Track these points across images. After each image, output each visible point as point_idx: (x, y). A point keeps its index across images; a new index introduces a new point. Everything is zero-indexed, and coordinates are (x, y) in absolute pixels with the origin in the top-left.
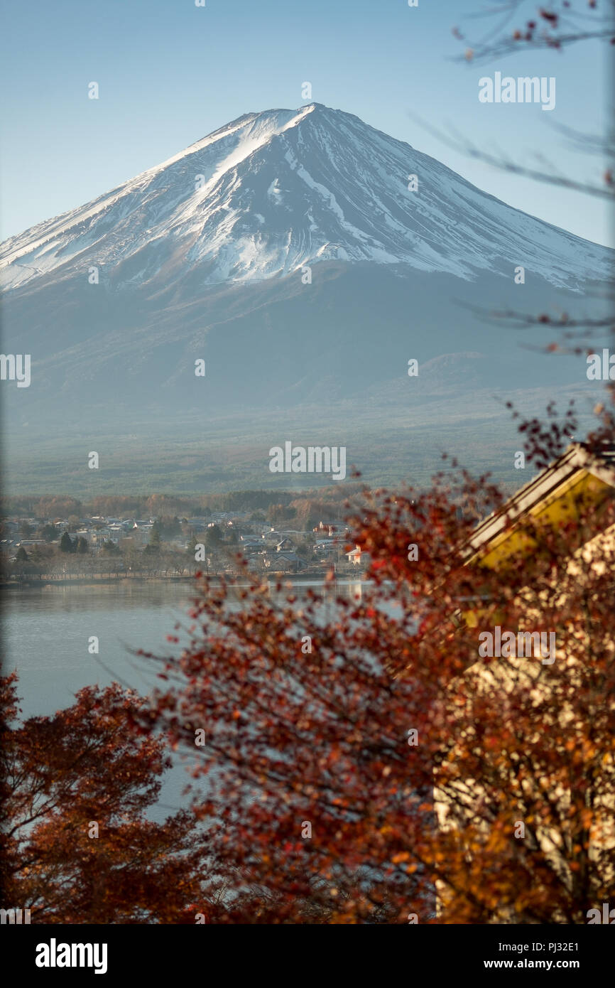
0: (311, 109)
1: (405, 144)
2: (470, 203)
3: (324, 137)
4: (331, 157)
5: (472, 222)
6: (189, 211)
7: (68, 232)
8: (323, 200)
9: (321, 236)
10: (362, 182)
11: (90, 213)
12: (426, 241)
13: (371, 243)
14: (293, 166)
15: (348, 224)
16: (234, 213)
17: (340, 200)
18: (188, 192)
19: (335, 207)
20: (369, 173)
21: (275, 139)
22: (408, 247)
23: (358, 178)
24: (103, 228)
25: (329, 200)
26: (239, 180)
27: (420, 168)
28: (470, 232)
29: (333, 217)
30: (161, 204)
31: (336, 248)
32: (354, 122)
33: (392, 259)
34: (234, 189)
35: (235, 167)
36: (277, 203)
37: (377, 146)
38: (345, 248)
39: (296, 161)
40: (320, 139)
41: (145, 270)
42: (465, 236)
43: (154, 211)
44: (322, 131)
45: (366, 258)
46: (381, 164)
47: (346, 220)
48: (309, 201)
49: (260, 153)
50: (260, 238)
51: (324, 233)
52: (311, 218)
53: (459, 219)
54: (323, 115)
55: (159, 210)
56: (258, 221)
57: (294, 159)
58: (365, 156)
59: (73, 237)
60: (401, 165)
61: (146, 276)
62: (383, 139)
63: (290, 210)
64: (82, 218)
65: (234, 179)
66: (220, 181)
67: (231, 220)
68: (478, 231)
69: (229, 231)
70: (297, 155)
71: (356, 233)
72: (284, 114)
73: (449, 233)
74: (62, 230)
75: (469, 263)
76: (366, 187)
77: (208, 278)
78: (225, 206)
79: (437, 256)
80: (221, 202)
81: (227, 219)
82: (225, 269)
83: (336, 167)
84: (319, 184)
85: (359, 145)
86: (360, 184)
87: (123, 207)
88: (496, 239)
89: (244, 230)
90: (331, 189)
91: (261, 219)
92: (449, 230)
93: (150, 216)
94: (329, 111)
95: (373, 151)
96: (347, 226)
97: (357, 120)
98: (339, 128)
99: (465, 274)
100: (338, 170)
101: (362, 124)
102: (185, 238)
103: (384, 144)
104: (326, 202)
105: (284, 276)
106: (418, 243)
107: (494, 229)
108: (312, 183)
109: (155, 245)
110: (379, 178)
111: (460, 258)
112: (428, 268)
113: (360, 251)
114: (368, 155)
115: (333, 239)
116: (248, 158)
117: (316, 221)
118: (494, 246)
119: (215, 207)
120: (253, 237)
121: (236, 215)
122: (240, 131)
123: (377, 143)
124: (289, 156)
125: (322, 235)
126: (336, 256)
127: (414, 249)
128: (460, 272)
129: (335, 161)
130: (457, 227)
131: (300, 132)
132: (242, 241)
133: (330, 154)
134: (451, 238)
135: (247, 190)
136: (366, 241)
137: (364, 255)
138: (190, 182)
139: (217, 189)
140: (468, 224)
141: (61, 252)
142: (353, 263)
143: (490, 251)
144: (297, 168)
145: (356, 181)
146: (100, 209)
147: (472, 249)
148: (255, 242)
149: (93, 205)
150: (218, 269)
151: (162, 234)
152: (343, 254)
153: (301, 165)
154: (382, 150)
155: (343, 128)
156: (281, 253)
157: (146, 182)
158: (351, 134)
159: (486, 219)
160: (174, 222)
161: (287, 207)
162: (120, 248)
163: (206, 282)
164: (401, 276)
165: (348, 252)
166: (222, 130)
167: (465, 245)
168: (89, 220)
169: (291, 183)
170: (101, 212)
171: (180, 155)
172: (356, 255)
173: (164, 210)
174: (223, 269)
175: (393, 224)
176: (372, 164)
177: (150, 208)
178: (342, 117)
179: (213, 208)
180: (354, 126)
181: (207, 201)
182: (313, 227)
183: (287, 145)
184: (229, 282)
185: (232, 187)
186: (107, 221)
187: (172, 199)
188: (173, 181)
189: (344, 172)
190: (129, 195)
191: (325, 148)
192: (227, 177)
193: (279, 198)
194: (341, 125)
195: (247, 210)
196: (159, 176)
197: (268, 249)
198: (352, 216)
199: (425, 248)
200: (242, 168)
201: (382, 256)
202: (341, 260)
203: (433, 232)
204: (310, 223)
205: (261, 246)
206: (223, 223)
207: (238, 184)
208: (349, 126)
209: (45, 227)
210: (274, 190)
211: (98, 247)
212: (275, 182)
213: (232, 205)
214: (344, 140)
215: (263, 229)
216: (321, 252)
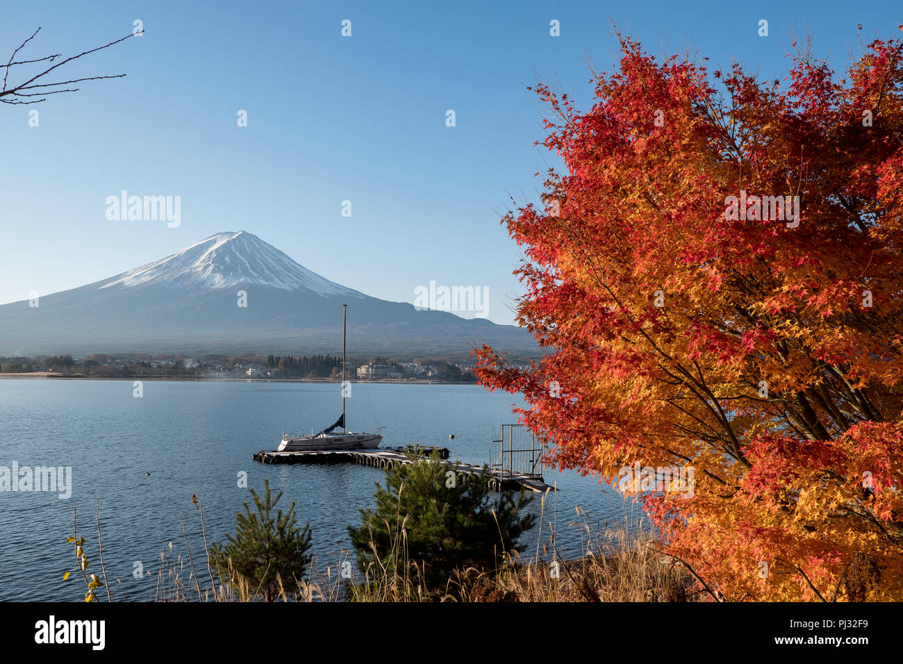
0: (241, 232)
1: (272, 246)
3: (245, 242)
4: (247, 248)
6: (198, 264)
7: (154, 268)
10: (257, 257)
11: (163, 262)
12: (278, 278)
13: (259, 278)
14: (234, 251)
17: (250, 263)
18: (197, 257)
19: (247, 264)
20: (260, 255)
21: (228, 241)
22: (272, 280)
24: (167, 267)
26: (215, 254)
27: (277, 254)
28: (292, 276)
29: (246, 268)
31: (247, 278)
33: (266, 283)
35: (214, 250)
36: (228, 263)
37: (262, 246)
38: (250, 279)
39: (235, 249)
41: (181, 282)
42: (290, 277)
44: (244, 240)
46: (263, 252)
48: (239, 263)
49: (223, 246)
50: (221, 274)
51: (243, 273)
52: (239, 268)
53: (289, 272)
54: (245, 235)
55: (187, 263)
58: (259, 249)
59: (156, 270)
61: (182, 284)
63: (232, 265)
64: (160, 263)
65: (213, 254)
66: (208, 254)
67: (212, 267)
68: (295, 276)
69: (211, 271)
70: (235, 247)
71: (254, 274)
72: (232, 234)
73: (285, 276)
74: (152, 267)
75: (291, 286)
76: (258, 259)
77: (203, 286)
78: (210, 263)
79: (281, 283)
80: (208, 261)
81: (210, 267)
83: (248, 252)
84: (243, 257)
85: (257, 245)
87: (174, 261)
88: (301, 279)
89: (216, 271)
90: (247, 259)
91: (222, 267)
93: (183, 264)
94: (247, 234)
95: (261, 248)
96: (251, 271)
97: (256, 237)
98: (250, 239)
101: (258, 238)
102: (195, 272)
103: (265, 246)
104: (244, 263)
105: (228, 287)
107: (300, 276)
108: (240, 257)
109: (185, 274)
110: (263, 257)
111: (289, 284)
112: (278, 287)
113: (255, 280)
115: (246, 276)
116: (219, 248)
117: (241, 269)
118: (300, 281)
119: (206, 263)
120: (219, 273)
121: (214, 266)
122: (217, 238)
124: (233, 248)
126: (247, 281)
127: (274, 280)
128: (289, 289)
129: (248, 250)
130: (288, 274)
131: (237, 240)
132: (215, 274)
134: (286, 278)
135: (218, 258)
136: (257, 277)
138: (198, 254)
139: (207, 257)
140: (292, 273)
141: (152, 275)
143: (299, 283)
145: (255, 257)
146: (166, 261)
147: (293, 282)
149: (164, 259)
150: (206, 283)
151: (188, 270)
152: (249, 281)
153: (237, 250)
154: (264, 248)
157: (183, 253)
158: (254, 242)
159: (298, 272)
160: (192, 267)
162: (173, 274)
164: (269, 289)
166: (210, 237)
167: (291, 280)
168: (162, 264)
169: (233, 256)
171: (196, 245)
173: (189, 262)
174: (208, 283)
175: (267, 272)
176: (261, 252)
177: (184, 262)
178: (251, 236)
180: (255, 239)
181: (204, 261)
183: (232, 244)
184: (210, 288)
185: (212, 256)
186: (168, 265)
187: (192, 259)
188: (192, 253)
189: (251, 254)
190: (177, 257)
191: (245, 246)
192: (211, 253)
193: (229, 261)
195: (217, 264)
196: (188, 251)
197: (224, 278)
198: (253, 269)
199: (277, 280)
200: (216, 250)
201: (263, 282)
203: (280, 275)
204: (239, 270)
205: (222, 277)
207: (215, 256)
208: (253, 239)
209: (147, 266)
210: (227, 258)
211: (165, 273)
212: (228, 256)
213: (212, 263)
214: (252, 244)
215: (223, 271)
216: (242, 279)
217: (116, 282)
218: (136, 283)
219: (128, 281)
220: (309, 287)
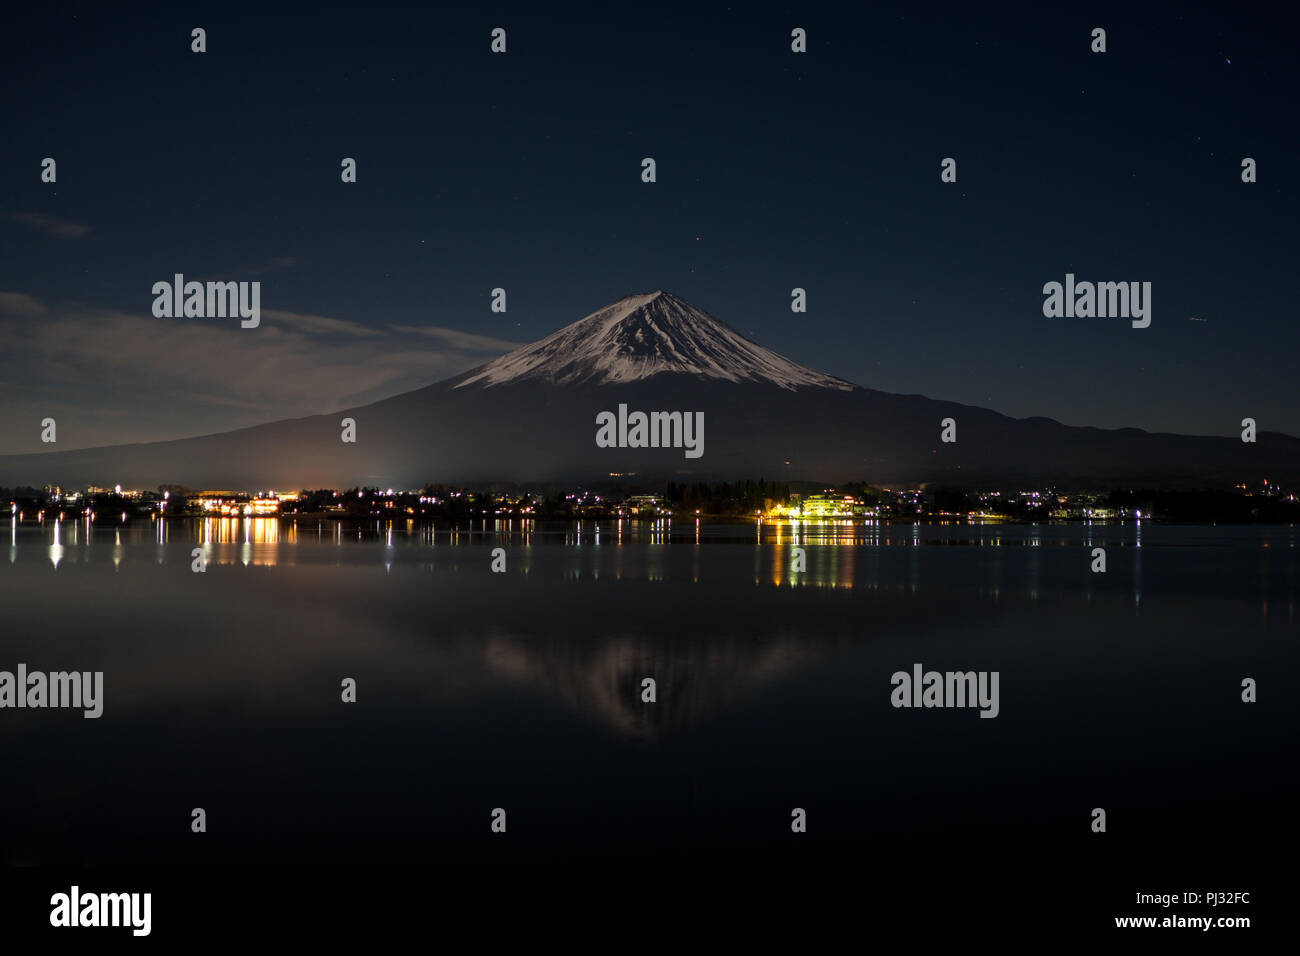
6: (595, 344)
7: (533, 353)
8: (664, 340)
9: (661, 358)
10: (685, 331)
11: (546, 344)
12: (716, 362)
13: (688, 362)
14: (649, 322)
16: (618, 345)
17: (673, 340)
19: (670, 344)
20: (688, 327)
21: (640, 308)
22: (707, 365)
23: (682, 329)
24: (552, 351)
25: (667, 340)
26: (621, 329)
27: (714, 325)
28: (739, 358)
29: (668, 348)
30: (582, 340)
31: (669, 364)
33: (698, 371)
34: (619, 333)
35: (620, 322)
36: (640, 341)
37: (693, 314)
38: (674, 364)
39: (651, 319)
41: (571, 373)
42: (736, 359)
43: (579, 344)
45: (684, 369)
46: (695, 322)
47: (675, 350)
48: (656, 340)
49: (633, 315)
50: (631, 358)
51: (663, 357)
52: (657, 349)
53: (733, 352)
56: (630, 350)
57: (649, 318)
58: (687, 318)
59: (536, 356)
60: (704, 324)
61: (572, 376)
63: (647, 345)
64: (542, 346)
65: (619, 327)
66: (612, 329)
67: (616, 349)
68: (742, 358)
69: (615, 354)
70: (651, 317)
71: (679, 356)
73: (728, 358)
75: (737, 374)
76: (687, 334)
77: (604, 378)
78: (614, 342)
79: (720, 369)
80: (612, 339)
81: (614, 348)
82: (613, 373)
83: (672, 324)
84: (662, 332)
85: (684, 313)
86: (683, 332)
87: (563, 341)
89: (623, 354)
90: (669, 335)
91: (632, 349)
93: (576, 346)
95: (691, 316)
96: (675, 353)
99: (735, 379)
102: (592, 358)
103: (696, 312)
105: (643, 378)
106: (712, 363)
107: (751, 357)
108: (658, 332)
109: (577, 360)
110: (693, 330)
111: (732, 371)
112: (716, 376)
113: (682, 367)
114: (689, 318)
115: (668, 360)
117: (660, 351)
118: (750, 365)
120: (627, 358)
121: (619, 347)
123: (693, 312)
124: (647, 317)
126: (669, 369)
127: (709, 366)
128: (733, 378)
129: (671, 321)
130: (732, 355)
132: (622, 360)
133: (668, 317)
134: (729, 361)
135: (625, 334)
136: (685, 361)
139: (610, 333)
140: (738, 355)
142: (678, 372)
144: (651, 324)
145: (681, 331)
147: (739, 367)
148: (628, 360)
150: (609, 374)
151: (581, 355)
152: (674, 368)
153: (653, 322)
154: (695, 316)
156: (641, 366)
160: (587, 349)
161: (645, 343)
163: (604, 381)
164: (702, 380)
165: (675, 366)
166: (613, 303)
167: (736, 365)
169: (647, 330)
170: (551, 344)
172: (680, 368)
174: (611, 374)
175: (700, 353)
176: (690, 323)
179: (608, 342)
181: (604, 340)
182: (659, 354)
183: (647, 312)
184: (614, 380)
185: (618, 331)
189: (675, 326)
192: (616, 327)
193: (642, 339)
195: (625, 344)
197: (634, 364)
198: (678, 348)
199: (715, 365)
200: (623, 323)
201: (693, 369)
202: (671, 370)
203: (720, 357)
204: (657, 352)
205: (631, 362)
206: (612, 350)
207: (621, 331)
210: (639, 335)
211: (549, 361)
212: (640, 330)
213: (617, 341)
214: (674, 309)
215: (633, 354)
216: (662, 366)
219: (496, 375)
220: (765, 375)
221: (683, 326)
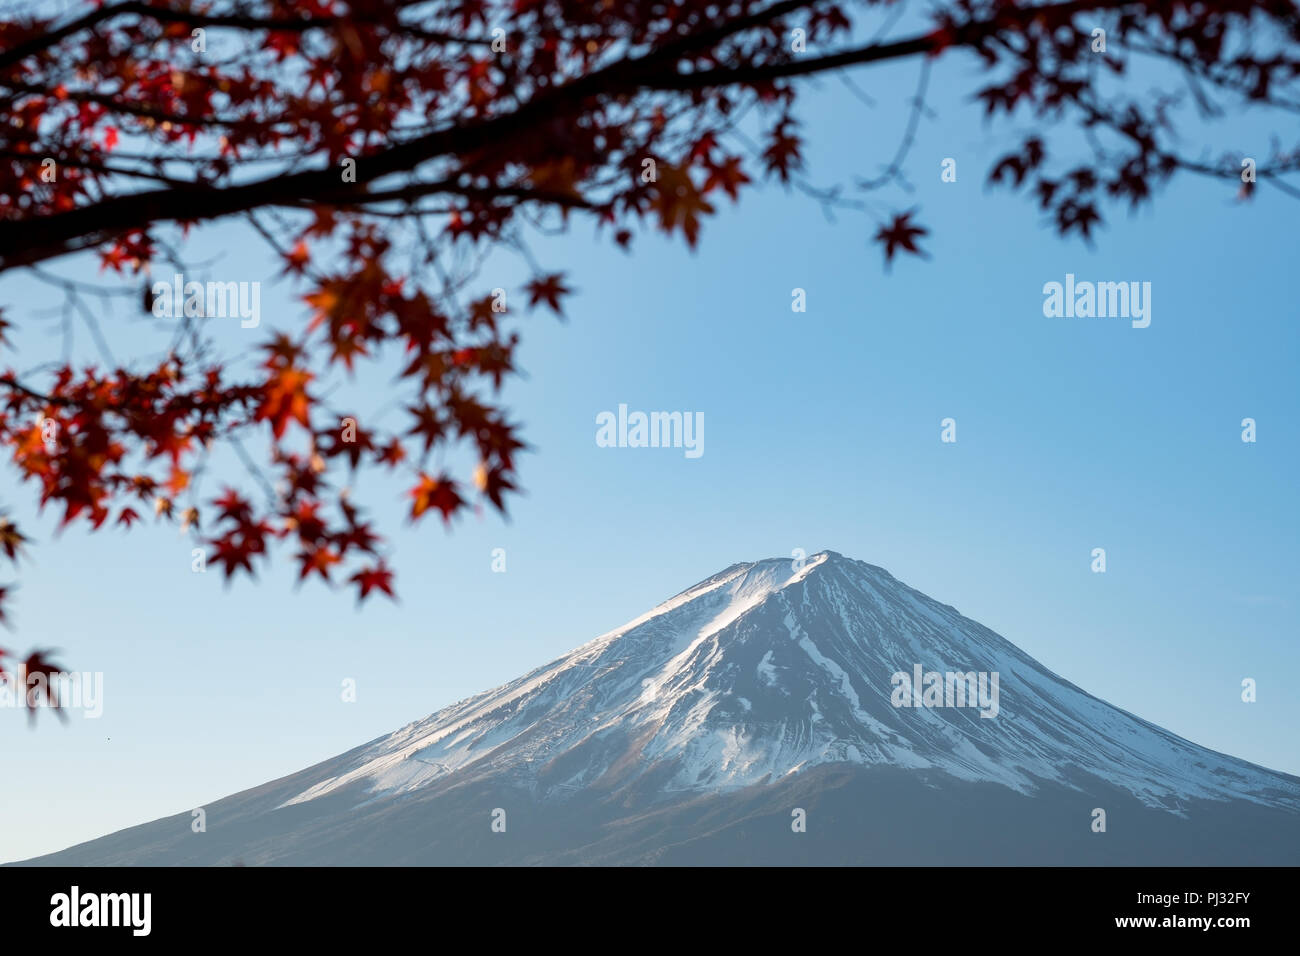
0: (822, 559)
1: (951, 609)
2: (1036, 689)
3: (838, 596)
4: (847, 623)
5: (1033, 713)
6: (651, 691)
7: (487, 717)
8: (833, 681)
9: (825, 729)
10: (888, 658)
11: (519, 692)
12: (971, 739)
13: (893, 740)
14: (794, 635)
15: (865, 713)
16: (711, 695)
17: (857, 683)
18: (652, 667)
19: (849, 691)
20: (897, 646)
21: (771, 597)
22: (946, 747)
23: (882, 652)
24: (535, 712)
25: (841, 681)
26: (721, 652)
27: (969, 641)
28: (1032, 728)
29: (843, 704)
30: (615, 682)
31: (845, 745)
32: (882, 577)
33: (922, 763)
34: (713, 664)
35: (715, 635)
36: (769, 684)
37: (910, 610)
38: (858, 747)
39: (799, 627)
40: (833, 600)
41: (585, 771)
42: (1023, 732)
43: (605, 691)
44: (835, 588)
45: (885, 760)
46: (914, 634)
47: (862, 707)
48: (812, 682)
49: (752, 616)
50: (744, 730)
51: (830, 726)
52: (814, 705)
53: (1019, 711)
54: (840, 568)
55: (612, 690)
56: (742, 707)
57: (796, 625)
58: (894, 622)
59: (494, 723)
60: (941, 636)
61: (587, 778)
62: (921, 602)
63: (787, 693)
64: (508, 699)
65: (714, 651)
66: (695, 652)
67: (706, 705)
68: (1044, 728)
69: (702, 719)
70: (800, 620)
71: (875, 726)
72: (784, 564)
73: (1004, 730)
74: (480, 714)
75: (1028, 771)
76: (893, 664)
77: (669, 783)
78: (700, 686)
79: (983, 759)
80: (694, 680)
81: (700, 704)
82: (695, 769)
83: (852, 637)
84: (829, 660)
85: (885, 608)
86: (883, 660)
87: (564, 684)
88: (1068, 738)
89: (723, 719)
90: (845, 666)
91: (747, 704)
92: (1002, 725)
93: (598, 697)
94: (847, 563)
95: (904, 616)
96: (863, 716)
97: (884, 574)
98: (860, 585)
99: (1021, 785)
100: (855, 640)
101: (892, 580)
102: (643, 729)
103: (921, 607)
104: (836, 684)
105: (772, 781)
106: (960, 743)
107: (1066, 725)
108: (818, 658)
109: (602, 736)
110: (910, 652)
111: (1016, 764)
112: (971, 776)
113: (877, 751)
114: (898, 622)
115: (842, 734)
116: (734, 623)
117: (821, 709)
118: (1065, 748)
119: (686, 687)
120: (734, 728)
121: (713, 699)
122: (728, 586)
123: (912, 607)
124: (789, 621)
125: (827, 728)
126: (845, 757)
127: (953, 750)
128: (1016, 783)
129: (852, 629)
130: (1014, 721)
131: (806, 590)
132: (720, 733)
133: (846, 619)
134: (1006, 736)
135: (730, 665)
136: (886, 737)
137: (883, 756)
138: (654, 654)
139: (691, 663)
140: (1030, 717)
141: (475, 744)
142: (868, 767)
143: (1058, 755)
144: (800, 637)
145: (880, 657)
146: (533, 687)
147: (1034, 752)
148: (737, 736)
149: (524, 681)
150: (683, 771)
151: (614, 721)
152: (854, 754)
153: (805, 633)
154: (916, 616)
155: (866, 586)
156: (769, 751)
157: (597, 651)
158: (875, 594)
159: (1056, 711)
160: (630, 706)
161: (783, 689)
162: (555, 739)
163: (668, 788)
164: (933, 786)
165: (860, 751)
166: (703, 585)
167: (1025, 746)
168: (517, 701)
169: (791, 657)
170: (534, 691)
171: (646, 617)
172: (872, 756)
173: (619, 689)
174: (691, 771)
175: (928, 715)
176: (901, 634)
177: (600, 688)
178: (865, 571)
179: (683, 688)
180: (882, 584)
181: (677, 679)
182: (817, 717)
183: (787, 607)
184: (696, 789)
185: (710, 661)
186: (541, 702)
187: (629, 676)
188: (632, 651)
189: (861, 642)
190: (573, 670)
191: (839, 612)
192: (705, 647)
193: (772, 677)
194: (862, 581)
195: (729, 692)
196: (615, 644)
197: (752, 745)
198: (870, 704)
199: (968, 749)
200: (725, 636)
201: (908, 758)
202: (851, 761)
203: (982, 727)
204: (812, 712)
205: (743, 741)
206: (693, 710)
207: (719, 657)
208: (874, 584)
209: (459, 710)
210: (766, 667)
211: (526, 738)
212: (768, 656)
213: (708, 685)
214: (865, 602)
215: (748, 718)
216: (825, 752)
217: (343, 780)
218: (420, 777)
219: (388, 773)
220: (1103, 775)
221: (884, 642)
